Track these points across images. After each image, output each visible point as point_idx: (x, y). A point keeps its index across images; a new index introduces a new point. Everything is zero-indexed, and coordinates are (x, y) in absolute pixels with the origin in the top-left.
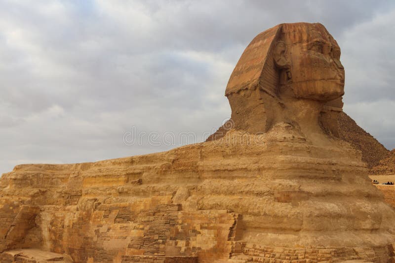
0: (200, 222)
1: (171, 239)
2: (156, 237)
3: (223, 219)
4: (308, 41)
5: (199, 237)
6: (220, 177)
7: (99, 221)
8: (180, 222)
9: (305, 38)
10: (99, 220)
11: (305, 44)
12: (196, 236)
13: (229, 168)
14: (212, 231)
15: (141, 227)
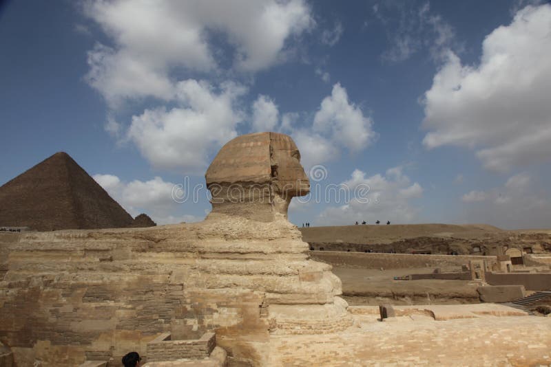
0: (215, 301)
1: (177, 318)
2: (155, 317)
3: (247, 297)
4: (291, 149)
5: (216, 315)
6: (228, 258)
7: (55, 301)
8: (188, 301)
9: (289, 146)
10: (55, 299)
11: (289, 151)
12: (212, 314)
13: (242, 251)
14: (234, 309)
15: (130, 306)
